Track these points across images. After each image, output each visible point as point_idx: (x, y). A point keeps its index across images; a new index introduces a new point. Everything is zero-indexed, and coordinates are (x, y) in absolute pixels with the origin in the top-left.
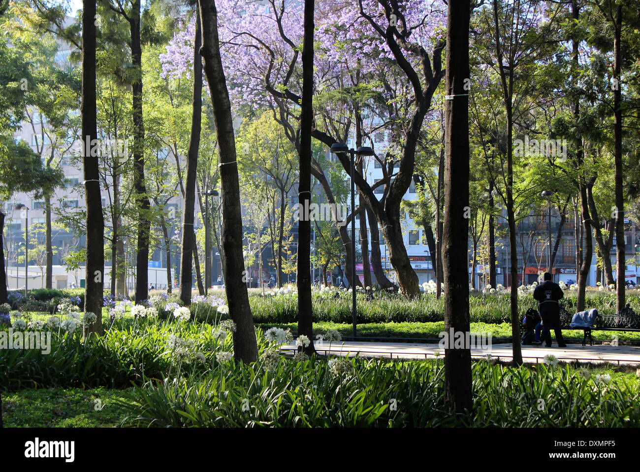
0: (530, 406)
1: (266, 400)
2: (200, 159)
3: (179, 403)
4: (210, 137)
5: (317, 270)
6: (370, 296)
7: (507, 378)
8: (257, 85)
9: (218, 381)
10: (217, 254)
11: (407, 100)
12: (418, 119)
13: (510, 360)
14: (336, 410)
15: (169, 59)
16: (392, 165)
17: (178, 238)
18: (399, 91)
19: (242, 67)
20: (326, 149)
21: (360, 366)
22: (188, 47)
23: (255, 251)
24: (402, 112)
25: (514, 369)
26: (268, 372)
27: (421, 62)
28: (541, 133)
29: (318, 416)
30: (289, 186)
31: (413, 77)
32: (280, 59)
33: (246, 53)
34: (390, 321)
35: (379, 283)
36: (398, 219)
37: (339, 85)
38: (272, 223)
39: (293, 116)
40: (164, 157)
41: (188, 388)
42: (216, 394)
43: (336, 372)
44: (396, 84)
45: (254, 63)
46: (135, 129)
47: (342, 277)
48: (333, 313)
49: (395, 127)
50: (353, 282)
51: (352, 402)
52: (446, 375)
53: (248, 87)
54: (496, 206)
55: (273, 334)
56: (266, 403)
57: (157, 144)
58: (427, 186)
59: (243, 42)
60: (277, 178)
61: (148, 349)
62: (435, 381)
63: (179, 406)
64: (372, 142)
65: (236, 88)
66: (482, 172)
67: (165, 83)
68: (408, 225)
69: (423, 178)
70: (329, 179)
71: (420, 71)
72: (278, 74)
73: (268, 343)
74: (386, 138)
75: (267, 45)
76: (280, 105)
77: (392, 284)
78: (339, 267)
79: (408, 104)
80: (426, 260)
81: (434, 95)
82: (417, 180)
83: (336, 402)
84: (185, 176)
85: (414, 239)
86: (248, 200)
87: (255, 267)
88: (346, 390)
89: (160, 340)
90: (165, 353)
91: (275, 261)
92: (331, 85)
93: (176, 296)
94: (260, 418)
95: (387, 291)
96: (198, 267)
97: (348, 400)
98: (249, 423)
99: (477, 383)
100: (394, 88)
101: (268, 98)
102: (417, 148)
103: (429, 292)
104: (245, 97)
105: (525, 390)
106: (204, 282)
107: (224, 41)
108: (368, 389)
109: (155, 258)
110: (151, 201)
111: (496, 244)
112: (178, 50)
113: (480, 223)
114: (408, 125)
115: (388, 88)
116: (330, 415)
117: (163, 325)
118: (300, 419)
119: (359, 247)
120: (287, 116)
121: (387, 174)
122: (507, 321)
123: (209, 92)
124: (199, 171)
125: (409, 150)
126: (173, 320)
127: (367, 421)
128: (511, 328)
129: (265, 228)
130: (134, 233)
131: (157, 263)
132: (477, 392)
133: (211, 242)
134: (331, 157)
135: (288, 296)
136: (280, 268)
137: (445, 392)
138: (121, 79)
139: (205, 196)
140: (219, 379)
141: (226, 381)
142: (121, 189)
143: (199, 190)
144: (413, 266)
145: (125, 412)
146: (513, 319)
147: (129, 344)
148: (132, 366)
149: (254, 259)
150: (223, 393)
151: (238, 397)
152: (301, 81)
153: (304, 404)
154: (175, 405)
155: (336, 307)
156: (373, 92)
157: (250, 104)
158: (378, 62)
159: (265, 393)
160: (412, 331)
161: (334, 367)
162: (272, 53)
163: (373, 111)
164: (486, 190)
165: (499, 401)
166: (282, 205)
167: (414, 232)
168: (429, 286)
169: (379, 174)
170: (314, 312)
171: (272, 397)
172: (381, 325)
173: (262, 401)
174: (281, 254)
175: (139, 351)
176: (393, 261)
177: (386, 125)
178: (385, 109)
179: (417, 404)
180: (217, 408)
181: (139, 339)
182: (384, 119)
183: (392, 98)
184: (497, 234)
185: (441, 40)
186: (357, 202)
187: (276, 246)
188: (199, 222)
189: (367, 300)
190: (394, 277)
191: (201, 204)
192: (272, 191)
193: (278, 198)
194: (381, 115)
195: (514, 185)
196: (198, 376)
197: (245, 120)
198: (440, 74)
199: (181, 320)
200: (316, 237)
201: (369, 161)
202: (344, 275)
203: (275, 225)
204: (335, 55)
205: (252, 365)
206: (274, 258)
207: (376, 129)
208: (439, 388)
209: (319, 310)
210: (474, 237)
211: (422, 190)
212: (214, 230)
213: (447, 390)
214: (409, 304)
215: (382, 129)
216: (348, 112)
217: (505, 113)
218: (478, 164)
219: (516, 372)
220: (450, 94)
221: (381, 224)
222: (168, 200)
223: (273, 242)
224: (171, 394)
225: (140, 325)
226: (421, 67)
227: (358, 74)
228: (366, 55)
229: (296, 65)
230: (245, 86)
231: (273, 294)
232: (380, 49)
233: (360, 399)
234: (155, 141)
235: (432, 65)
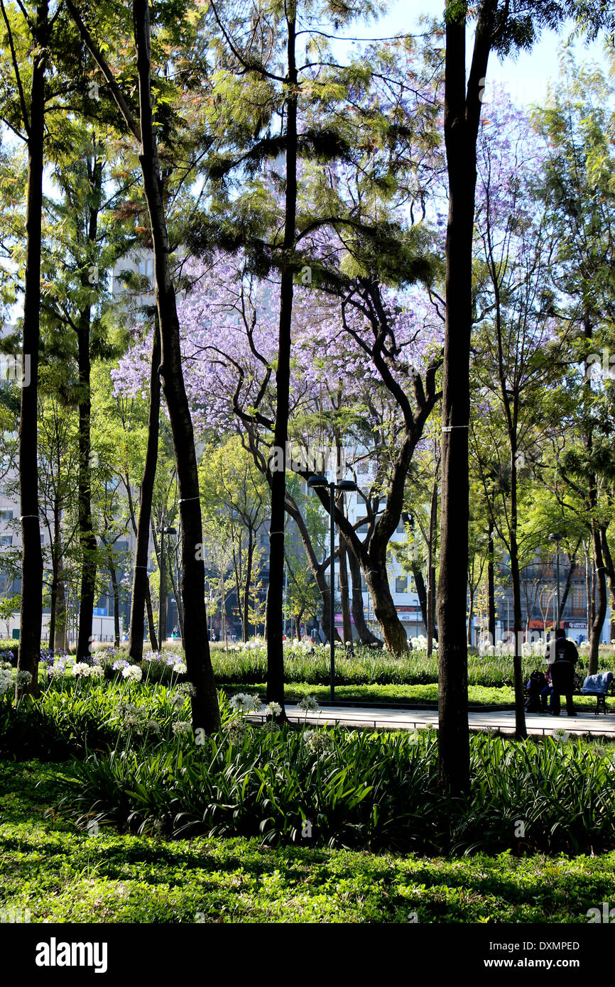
0: (536, 789)
1: (230, 779)
2: (156, 490)
3: (127, 781)
4: (166, 465)
5: (289, 622)
6: (351, 653)
7: (510, 755)
8: (223, 407)
9: (174, 756)
10: (173, 600)
11: (395, 426)
12: (409, 448)
13: (512, 731)
14: (311, 793)
15: (123, 376)
16: (377, 501)
17: (128, 582)
18: (387, 416)
19: (205, 386)
20: (302, 482)
21: (339, 739)
22: (145, 363)
23: (218, 599)
24: (389, 441)
25: (517, 743)
26: (233, 746)
27: (412, 383)
28: (548, 467)
29: (290, 799)
30: (258, 524)
31: (402, 401)
32: (250, 378)
33: (211, 370)
34: (373, 683)
35: (361, 637)
36: (384, 564)
37: (317, 408)
38: (238, 566)
39: (264, 443)
40: (114, 487)
41: (139, 764)
42: (171, 771)
43: (312, 747)
44: (383, 407)
45: (220, 381)
46: (81, 457)
47: (318, 628)
48: (308, 673)
49: (381, 457)
50: (331, 636)
51: (330, 783)
52: (440, 751)
53: (212, 409)
54: (496, 549)
55: (239, 701)
56: (229, 784)
57: (106, 474)
58: (417, 525)
59: (208, 357)
60: (244, 515)
61: (91, 715)
62: (426, 758)
63: (127, 785)
64: (355, 475)
65: (199, 410)
66: (481, 510)
67: (116, 403)
68: (395, 570)
69: (412, 517)
70: (304, 515)
71: (410, 393)
72: (248, 394)
73: (232, 709)
74: (371, 470)
75: (235, 361)
76: (249, 430)
77: (375, 640)
78: (315, 617)
79: (397, 431)
80: (415, 611)
81: (427, 422)
82: (406, 518)
83: (313, 782)
84: (138, 510)
85: (401, 587)
86: (210, 539)
87: (218, 616)
88: (323, 767)
89: (105, 704)
90: (111, 719)
91: (240, 610)
92: (309, 408)
93: (124, 650)
94: (223, 800)
95: (370, 647)
96: (150, 616)
97: (325, 780)
98: (209, 806)
99: (475, 760)
100: (380, 411)
101: (236, 422)
102: (407, 482)
103: (418, 649)
104: (208, 420)
105: (530, 769)
106: (157, 634)
107: (186, 355)
108: (349, 767)
109: (101, 605)
110: (98, 539)
111: (495, 593)
112: (133, 365)
113: (477, 569)
114: (397, 455)
115: (374, 412)
116: (305, 798)
117: (110, 686)
118: (269, 803)
119: (338, 595)
120: (257, 443)
121: (372, 512)
122: (509, 684)
123: (168, 414)
124: (154, 505)
125: (398, 484)
126: (122, 680)
127: (348, 806)
128: (514, 693)
129: (229, 572)
130: (78, 577)
131: (102, 610)
132: (475, 770)
133: (166, 587)
134: (307, 491)
135: (254, 652)
136: (247, 618)
137: (438, 771)
138: (65, 398)
139: (160, 534)
140: (175, 753)
141: (184, 755)
142: (63, 526)
143: (153, 527)
144: (400, 617)
145: (63, 791)
146: (517, 682)
147: (70, 709)
148: (72, 734)
149: (216, 607)
150: (179, 770)
151: (197, 775)
152: (275, 403)
153: (275, 785)
154: (123, 783)
155: (312, 666)
156: (357, 417)
157: (214, 428)
158: (362, 382)
159: (229, 771)
160: (399, 695)
161: (310, 741)
162: (241, 371)
163: (356, 438)
164: (485, 531)
165: (500, 783)
166: (250, 546)
167: (402, 579)
168: (419, 641)
169: (362, 511)
170: (286, 670)
171: (237, 776)
172: (363, 687)
173: (225, 781)
174: (248, 602)
175: (81, 717)
176: (378, 613)
177: (371, 455)
178: (371, 437)
179: (406, 785)
180: (172, 788)
181: (81, 703)
182: (369, 447)
183: (378, 424)
184: (497, 581)
185: (436, 359)
186: (337, 543)
187: (242, 593)
188: (153, 564)
189: (347, 658)
190: (379, 631)
191: (155, 543)
192: (238, 529)
193: (245, 536)
194: (366, 443)
195: (518, 528)
196: (151, 749)
197: (208, 446)
198: (434, 398)
199: (130, 682)
200: (288, 583)
201: (351, 497)
202: (321, 627)
203: (241, 568)
204: (313, 374)
205: (214, 736)
206: (240, 607)
207: (359, 459)
208: (431, 766)
209: (292, 669)
210: (471, 585)
211: (412, 530)
212: (171, 573)
213: (440, 769)
214: (396, 663)
215: (367, 460)
216: (328, 439)
217: (509, 443)
218: (477, 502)
219: (520, 748)
220: (447, 425)
221: (365, 569)
222: (117, 538)
223: (238, 587)
224: (118, 771)
225: (83, 686)
226: (413, 388)
227: (339, 396)
228: (349, 374)
229: (268, 384)
230: (209, 408)
231: (237, 649)
232: (365, 368)
233: (339, 780)
234: (105, 471)
235: (424, 387)
